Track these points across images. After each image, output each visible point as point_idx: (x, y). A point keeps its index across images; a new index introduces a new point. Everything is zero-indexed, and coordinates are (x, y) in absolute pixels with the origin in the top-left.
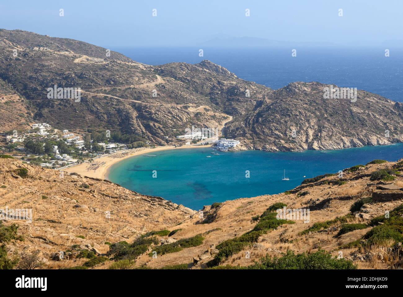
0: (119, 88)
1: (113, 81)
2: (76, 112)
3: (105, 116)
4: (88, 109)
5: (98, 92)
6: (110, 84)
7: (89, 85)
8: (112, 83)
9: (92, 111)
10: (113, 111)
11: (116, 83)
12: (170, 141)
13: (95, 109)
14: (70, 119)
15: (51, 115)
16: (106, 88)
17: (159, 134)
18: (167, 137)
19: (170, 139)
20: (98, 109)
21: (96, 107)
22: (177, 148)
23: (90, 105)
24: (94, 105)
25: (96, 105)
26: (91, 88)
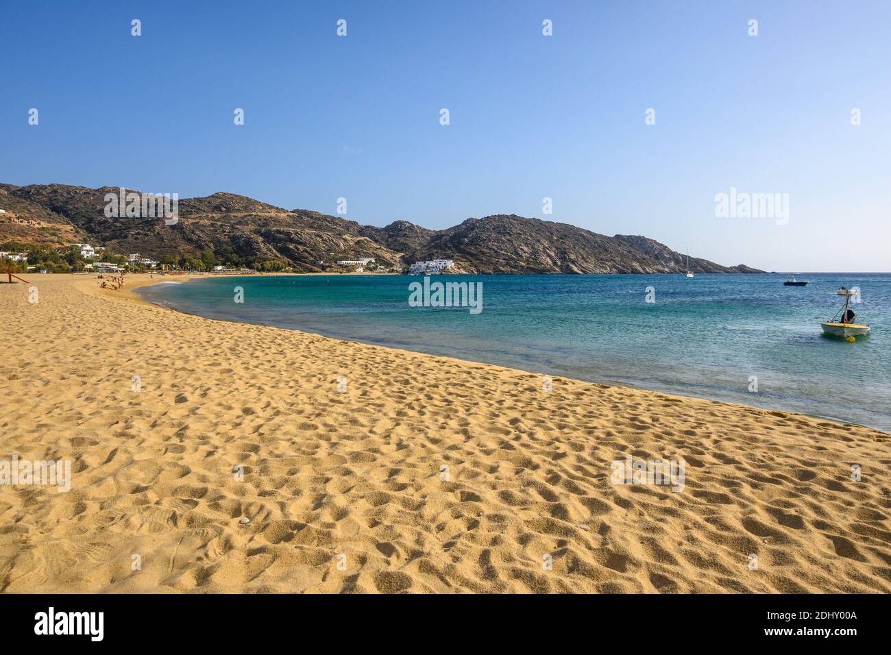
0: (235, 214)
1: (225, 207)
2: (164, 242)
3: (212, 245)
4: (184, 238)
5: (201, 218)
6: (221, 210)
7: (187, 211)
8: (224, 209)
9: (190, 240)
10: (224, 239)
11: (228, 210)
12: (329, 267)
13: (195, 238)
14: (152, 250)
15: (121, 246)
16: (214, 215)
17: (307, 258)
18: (322, 262)
19: (327, 264)
20: (199, 237)
21: (197, 235)
22: (343, 274)
23: (187, 232)
24: (193, 233)
25: (197, 232)
26: (191, 214)
